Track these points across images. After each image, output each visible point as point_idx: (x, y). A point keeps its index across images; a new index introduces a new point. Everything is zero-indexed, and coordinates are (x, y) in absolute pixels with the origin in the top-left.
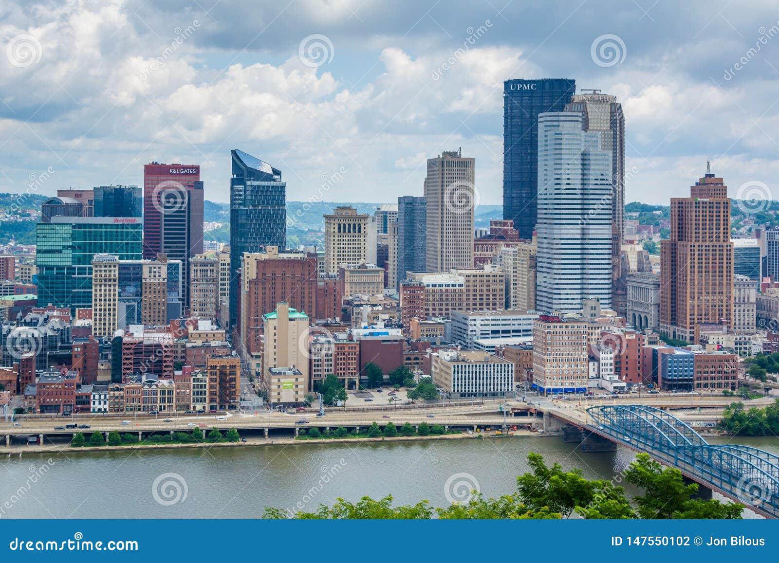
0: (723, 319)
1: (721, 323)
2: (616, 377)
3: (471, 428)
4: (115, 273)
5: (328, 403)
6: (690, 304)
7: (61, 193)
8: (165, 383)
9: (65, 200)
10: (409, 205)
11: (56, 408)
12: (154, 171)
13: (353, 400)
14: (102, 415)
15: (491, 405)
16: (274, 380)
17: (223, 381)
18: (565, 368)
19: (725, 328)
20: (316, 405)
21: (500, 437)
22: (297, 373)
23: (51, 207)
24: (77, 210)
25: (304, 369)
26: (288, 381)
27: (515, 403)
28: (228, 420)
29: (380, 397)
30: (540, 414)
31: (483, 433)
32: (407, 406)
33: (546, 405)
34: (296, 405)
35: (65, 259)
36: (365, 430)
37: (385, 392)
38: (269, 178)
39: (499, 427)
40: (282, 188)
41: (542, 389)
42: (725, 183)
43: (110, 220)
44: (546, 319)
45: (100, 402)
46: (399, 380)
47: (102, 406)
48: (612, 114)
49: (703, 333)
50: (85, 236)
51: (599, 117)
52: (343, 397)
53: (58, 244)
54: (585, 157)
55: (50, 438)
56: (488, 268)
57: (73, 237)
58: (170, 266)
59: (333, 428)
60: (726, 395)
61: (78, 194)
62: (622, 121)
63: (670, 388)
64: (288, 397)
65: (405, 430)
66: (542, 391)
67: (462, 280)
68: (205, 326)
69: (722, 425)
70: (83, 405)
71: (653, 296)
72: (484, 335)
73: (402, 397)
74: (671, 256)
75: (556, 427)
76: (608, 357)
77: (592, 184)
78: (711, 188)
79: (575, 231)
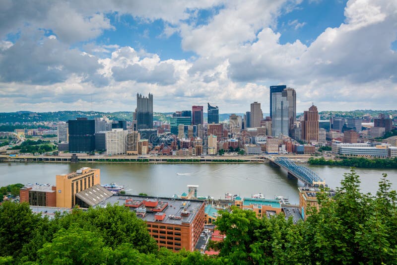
0: (316, 138)
2: (286, 151)
3: (250, 161)
4: (183, 128)
5: (220, 155)
6: (308, 135)
8: (187, 150)
9: (177, 113)
10: (248, 113)
11: (166, 154)
12: (194, 107)
13: (226, 154)
14: (175, 156)
15: (256, 156)
16: (209, 150)
17: (198, 150)
18: (273, 148)
19: (316, 140)
20: (218, 155)
21: (256, 163)
22: (214, 148)
23: (174, 115)
24: (179, 115)
25: (216, 148)
26: (212, 150)
27: (261, 156)
28: (199, 158)
29: (232, 154)
30: (265, 158)
31: (252, 162)
32: (237, 156)
33: (266, 156)
34: (213, 155)
35: (175, 125)
36: (226, 161)
37: (233, 153)
38: (215, 108)
39: (256, 161)
43: (184, 117)
44: (269, 138)
45: (174, 153)
46: (237, 150)
48: (293, 93)
50: (179, 121)
51: (290, 93)
52: (223, 154)
53: (174, 122)
54: (282, 103)
56: (263, 127)
57: (177, 121)
58: (194, 127)
59: (220, 160)
60: (312, 155)
61: (179, 112)
63: (298, 153)
64: (212, 153)
65: (234, 161)
66: (267, 153)
67: (257, 129)
68: (199, 138)
69: (308, 162)
70: (171, 154)
71: (300, 133)
72: (259, 141)
73: (236, 154)
74: (304, 124)
75: (268, 161)
76: (284, 146)
77: (284, 108)
78: (313, 108)
79: (280, 119)
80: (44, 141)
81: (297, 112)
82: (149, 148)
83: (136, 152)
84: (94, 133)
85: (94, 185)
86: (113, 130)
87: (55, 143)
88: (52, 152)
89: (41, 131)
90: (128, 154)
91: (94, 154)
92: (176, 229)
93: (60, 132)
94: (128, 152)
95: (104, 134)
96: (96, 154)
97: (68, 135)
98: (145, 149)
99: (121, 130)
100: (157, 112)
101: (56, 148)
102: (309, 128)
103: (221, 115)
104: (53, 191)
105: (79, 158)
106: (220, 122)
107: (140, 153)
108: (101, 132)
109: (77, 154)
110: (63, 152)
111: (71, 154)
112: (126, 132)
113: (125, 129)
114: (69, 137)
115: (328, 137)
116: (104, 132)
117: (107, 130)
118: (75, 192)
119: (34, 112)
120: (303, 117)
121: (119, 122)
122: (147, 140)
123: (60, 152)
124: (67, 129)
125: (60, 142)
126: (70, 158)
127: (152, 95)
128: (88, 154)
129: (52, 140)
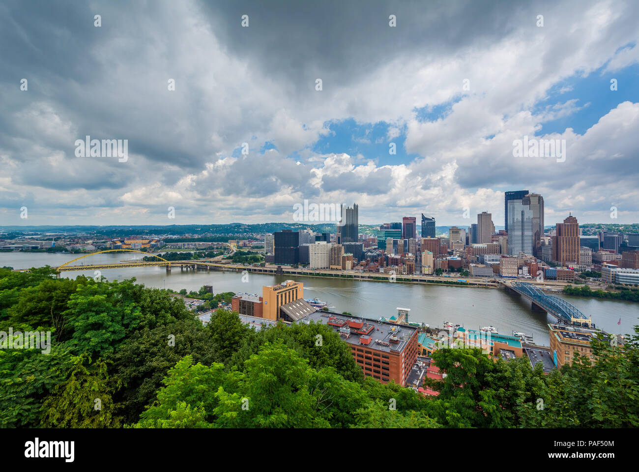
0: (576, 260)
1: (574, 261)
2: (528, 275)
3: (476, 284)
4: (392, 242)
5: (437, 275)
6: (563, 255)
7: (384, 224)
9: (385, 226)
10: (474, 226)
11: (372, 271)
12: (405, 219)
13: (444, 274)
14: (382, 273)
15: (487, 279)
16: (423, 268)
17: (410, 267)
18: (510, 271)
19: (576, 263)
20: (434, 275)
21: (484, 288)
22: (429, 267)
23: (382, 227)
24: (387, 228)
25: (432, 266)
26: (427, 269)
28: (410, 277)
29: (452, 275)
30: (498, 283)
31: (480, 286)
32: (459, 277)
33: (502, 281)
34: (428, 275)
35: (383, 239)
36: (445, 282)
37: (455, 274)
38: (431, 220)
39: (485, 285)
40: (434, 222)
41: (502, 276)
42: (577, 219)
43: (393, 230)
44: (503, 257)
45: (382, 270)
46: (459, 270)
47: (382, 271)
48: (539, 200)
49: (567, 263)
50: (388, 234)
51: (534, 201)
52: (442, 274)
53: (382, 236)
54: (523, 213)
55: (369, 277)
56: (495, 243)
57: (385, 234)
58: (405, 241)
59: (436, 281)
60: (569, 282)
61: (388, 224)
62: (543, 202)
63: (548, 279)
64: (427, 272)
65: (455, 283)
66: (502, 277)
67: (486, 246)
68: (410, 255)
69: (563, 291)
70: (378, 271)
71: (550, 252)
72: (489, 260)
73: (459, 275)
74: (556, 241)
75: (503, 286)
76: (525, 269)
77: (525, 220)
78: (571, 220)
79: (520, 233)
80: (253, 253)
81: (545, 225)
82: (354, 263)
83: (340, 267)
84: (298, 245)
85: (298, 298)
86: (317, 243)
87: (262, 255)
88: (259, 263)
89: (251, 242)
90: (332, 269)
91: (298, 267)
92: (383, 357)
93: (267, 243)
94: (331, 266)
95: (307, 248)
96: (300, 267)
97: (274, 247)
98: (349, 264)
99: (325, 243)
100: (362, 224)
101: (263, 259)
102: (563, 246)
103: (438, 227)
104: (260, 302)
105: (283, 270)
106: (436, 236)
107: (344, 268)
108: (304, 245)
109: (282, 267)
110: (269, 263)
111: (276, 266)
112: (330, 245)
113: (329, 242)
114: (275, 249)
115: (596, 259)
116: (308, 245)
117: (311, 242)
118: (280, 305)
119: (245, 224)
120: (555, 231)
121: (323, 234)
122: (352, 254)
123: (267, 264)
124: (274, 240)
125: (267, 253)
126: (276, 270)
127: (357, 206)
128: (292, 266)
129: (260, 251)
